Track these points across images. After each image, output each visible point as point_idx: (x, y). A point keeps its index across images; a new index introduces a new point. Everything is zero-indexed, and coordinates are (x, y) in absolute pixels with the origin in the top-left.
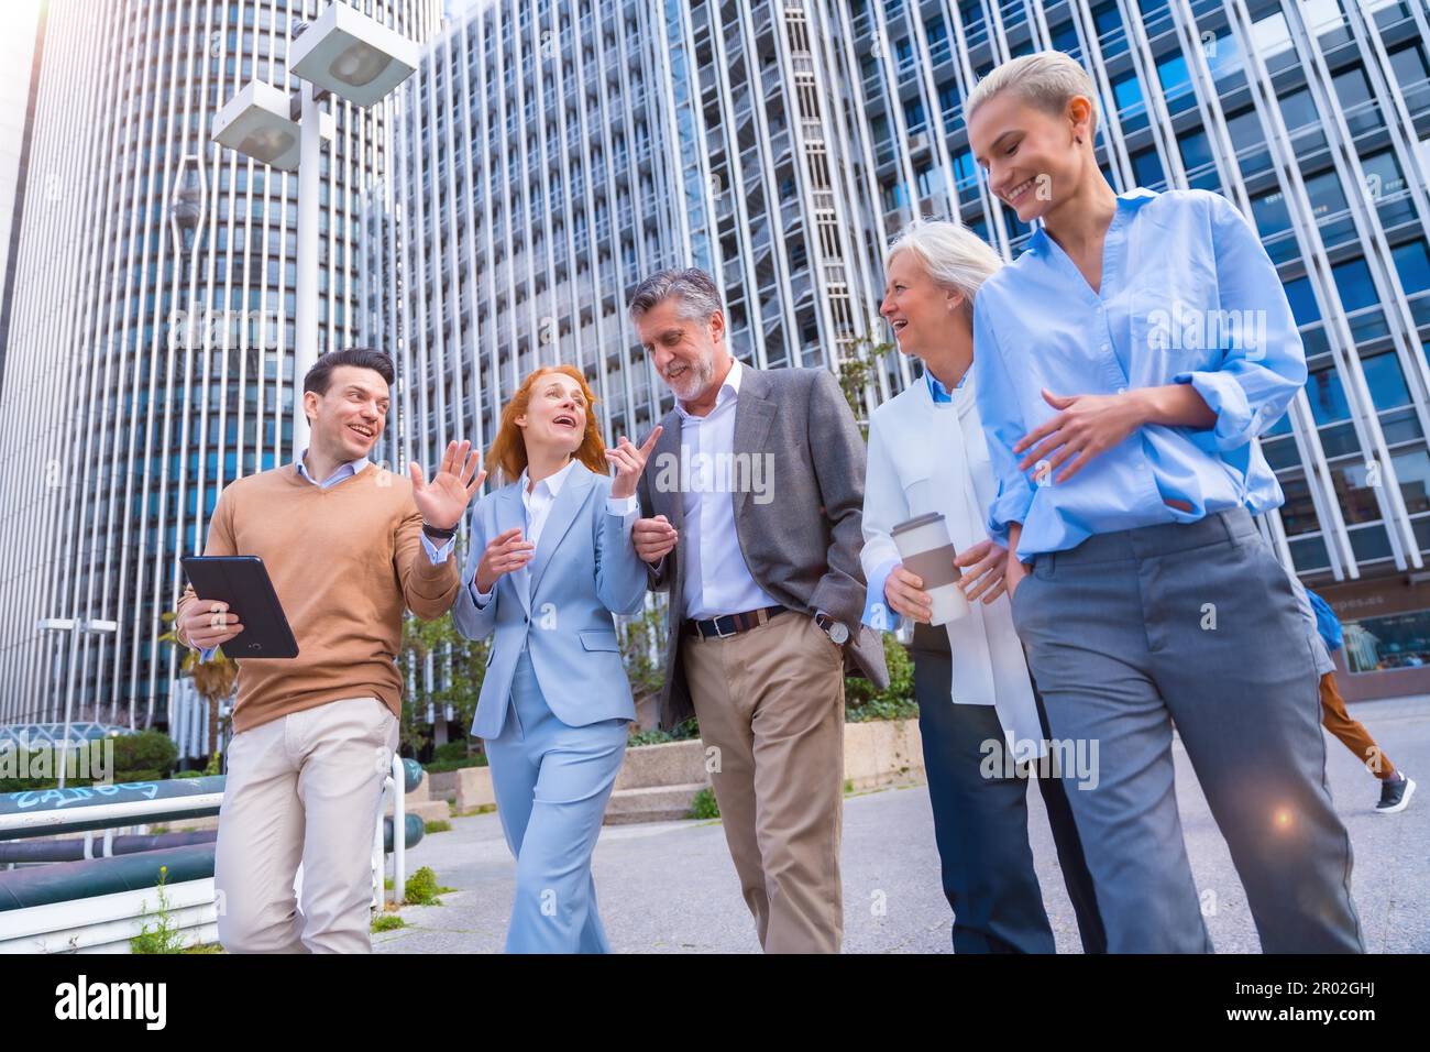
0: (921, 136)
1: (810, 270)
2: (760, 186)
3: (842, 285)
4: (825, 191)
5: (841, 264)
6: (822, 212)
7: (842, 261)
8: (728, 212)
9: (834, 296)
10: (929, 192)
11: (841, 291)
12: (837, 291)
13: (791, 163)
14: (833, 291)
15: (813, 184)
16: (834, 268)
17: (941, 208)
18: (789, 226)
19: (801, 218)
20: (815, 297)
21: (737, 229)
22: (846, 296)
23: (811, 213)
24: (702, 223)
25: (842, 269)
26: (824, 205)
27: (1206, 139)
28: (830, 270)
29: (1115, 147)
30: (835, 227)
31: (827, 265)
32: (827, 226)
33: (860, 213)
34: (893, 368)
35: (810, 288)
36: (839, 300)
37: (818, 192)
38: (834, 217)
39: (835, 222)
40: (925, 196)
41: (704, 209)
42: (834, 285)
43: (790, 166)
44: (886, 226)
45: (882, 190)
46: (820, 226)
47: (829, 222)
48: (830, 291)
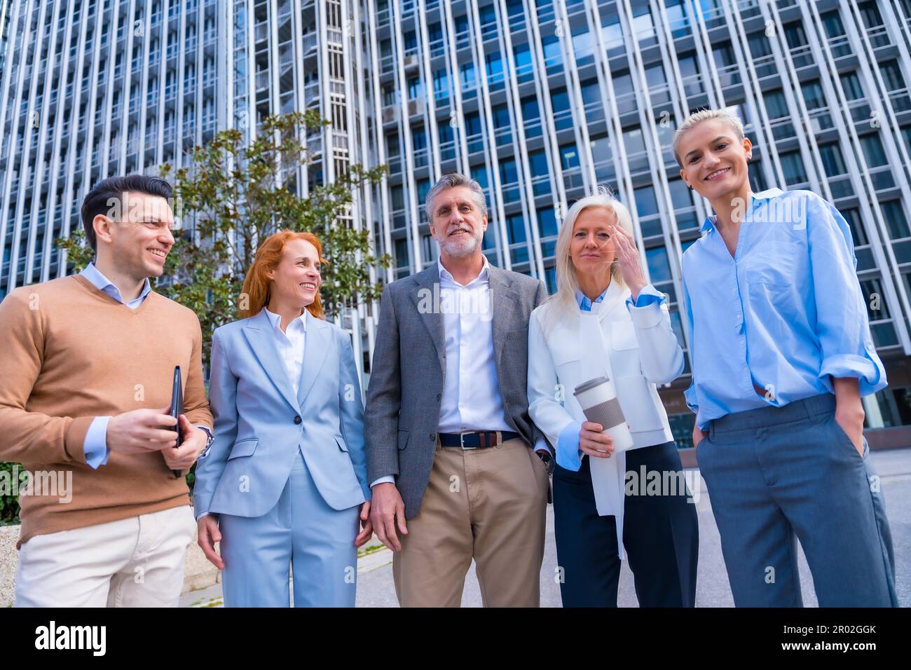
0: (414, 57)
1: (322, 136)
2: (291, 70)
3: (345, 151)
4: (339, 81)
5: (346, 135)
6: (335, 95)
7: (347, 133)
8: (265, 87)
9: (338, 157)
10: (416, 96)
11: (344, 155)
12: (341, 154)
13: (316, 57)
14: (338, 154)
15: (331, 73)
16: (340, 138)
17: (422, 109)
18: (310, 103)
19: (319, 98)
20: (323, 156)
21: (270, 99)
22: (347, 159)
23: (327, 95)
24: (244, 93)
25: (346, 139)
26: (337, 91)
27: (599, 87)
28: (337, 139)
29: (541, 82)
30: (344, 108)
31: (334, 134)
32: (338, 107)
33: (365, 104)
34: (378, 218)
35: (320, 149)
36: (341, 161)
37: (334, 80)
38: (344, 101)
39: (344, 104)
40: (413, 99)
41: (246, 81)
42: (339, 150)
43: (315, 59)
44: (383, 118)
45: (383, 92)
46: (332, 105)
47: (340, 103)
48: (335, 153)
